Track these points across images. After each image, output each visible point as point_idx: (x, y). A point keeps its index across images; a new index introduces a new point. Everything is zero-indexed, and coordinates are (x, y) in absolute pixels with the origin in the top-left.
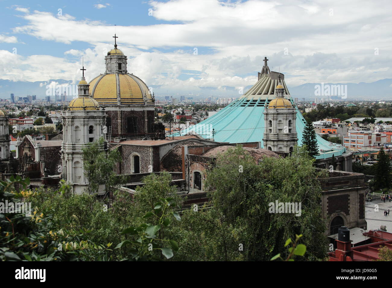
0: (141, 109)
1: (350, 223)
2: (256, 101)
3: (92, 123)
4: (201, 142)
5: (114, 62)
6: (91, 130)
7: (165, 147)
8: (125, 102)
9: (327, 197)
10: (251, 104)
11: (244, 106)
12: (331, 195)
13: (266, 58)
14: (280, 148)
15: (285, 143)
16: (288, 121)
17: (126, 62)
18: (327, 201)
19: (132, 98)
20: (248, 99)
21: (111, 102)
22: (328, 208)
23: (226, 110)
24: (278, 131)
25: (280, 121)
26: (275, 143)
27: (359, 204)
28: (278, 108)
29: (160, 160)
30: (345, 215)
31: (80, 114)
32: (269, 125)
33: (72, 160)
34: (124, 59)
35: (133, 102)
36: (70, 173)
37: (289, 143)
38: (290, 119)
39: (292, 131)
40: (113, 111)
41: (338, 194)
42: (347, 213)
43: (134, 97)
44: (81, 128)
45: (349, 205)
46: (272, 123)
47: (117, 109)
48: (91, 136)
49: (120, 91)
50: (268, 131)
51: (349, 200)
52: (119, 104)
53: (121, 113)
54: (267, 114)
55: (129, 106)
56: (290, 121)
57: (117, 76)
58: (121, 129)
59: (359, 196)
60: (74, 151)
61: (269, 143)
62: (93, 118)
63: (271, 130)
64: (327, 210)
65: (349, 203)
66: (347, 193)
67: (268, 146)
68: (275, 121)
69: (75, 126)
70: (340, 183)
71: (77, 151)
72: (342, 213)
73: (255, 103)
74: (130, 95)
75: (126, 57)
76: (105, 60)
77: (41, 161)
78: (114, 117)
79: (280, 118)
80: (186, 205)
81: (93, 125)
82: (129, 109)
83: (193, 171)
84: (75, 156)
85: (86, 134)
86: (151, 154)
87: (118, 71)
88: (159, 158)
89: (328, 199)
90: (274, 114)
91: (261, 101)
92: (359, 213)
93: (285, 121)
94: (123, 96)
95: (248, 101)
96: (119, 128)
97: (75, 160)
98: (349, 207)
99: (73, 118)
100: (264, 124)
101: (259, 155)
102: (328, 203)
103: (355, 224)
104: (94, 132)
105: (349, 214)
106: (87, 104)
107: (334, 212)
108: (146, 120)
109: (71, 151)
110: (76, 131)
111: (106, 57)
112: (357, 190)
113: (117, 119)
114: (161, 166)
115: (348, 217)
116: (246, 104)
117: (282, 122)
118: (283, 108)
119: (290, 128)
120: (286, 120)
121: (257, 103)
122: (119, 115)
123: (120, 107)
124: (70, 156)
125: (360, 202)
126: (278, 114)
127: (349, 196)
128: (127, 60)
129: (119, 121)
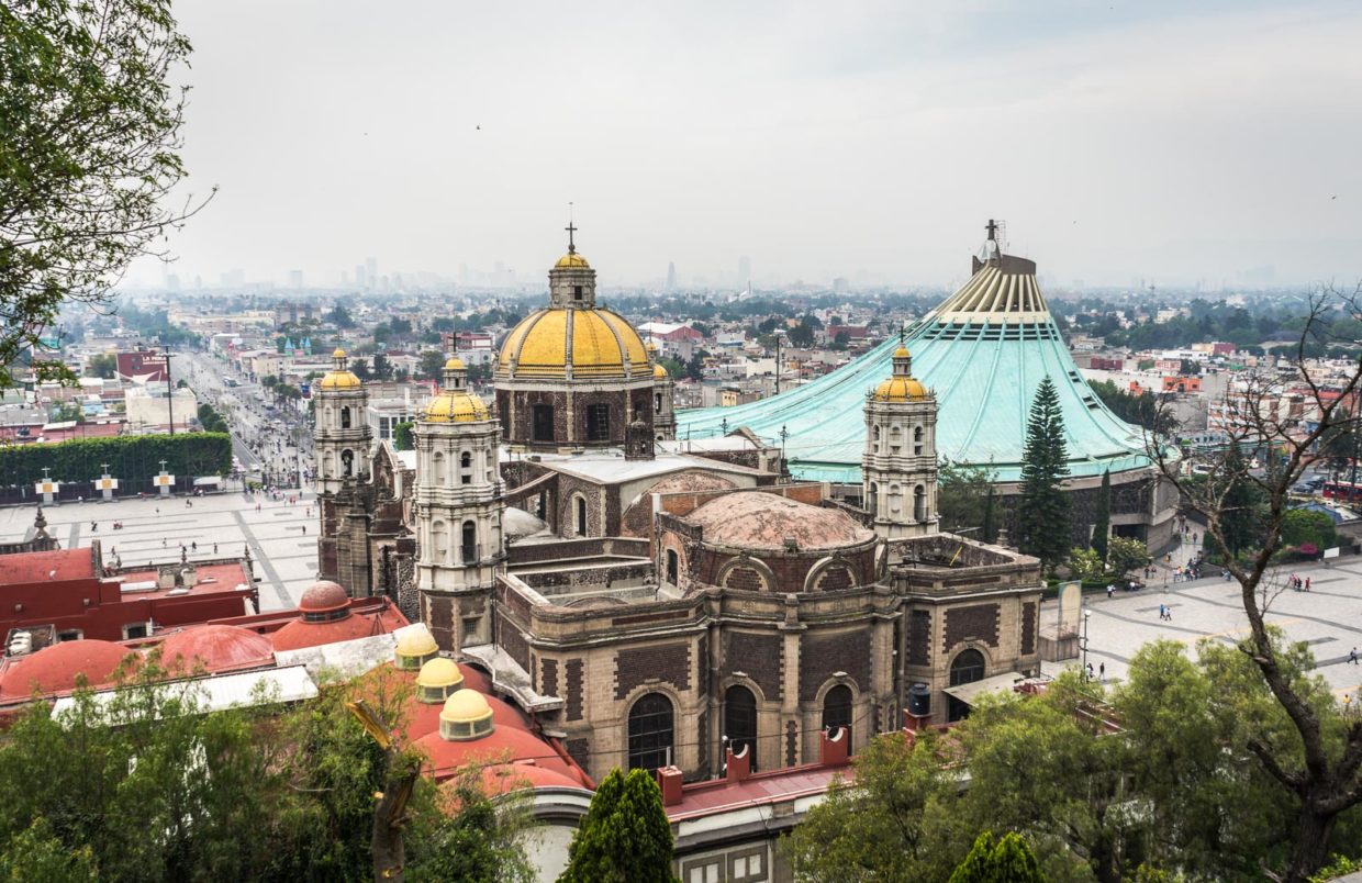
0: (619, 388)
1: (998, 663)
2: (961, 326)
3: (466, 447)
4: (715, 474)
5: (566, 284)
6: (466, 462)
7: (634, 486)
8: (580, 372)
9: (945, 609)
10: (948, 333)
11: (932, 338)
12: (952, 607)
13: (991, 221)
14: (895, 487)
15: (905, 477)
16: (912, 431)
17: (593, 282)
18: (945, 617)
19: (598, 363)
20: (943, 321)
21: (553, 373)
22: (945, 633)
23: (882, 351)
24: (890, 451)
25: (896, 429)
26: (884, 477)
27: (1022, 624)
28: (892, 401)
29: (623, 513)
30: (987, 646)
31: (441, 431)
32: (873, 437)
33: (430, 519)
34: (588, 276)
35: (601, 372)
36: (427, 543)
37: (913, 477)
38: (920, 424)
39: (922, 450)
40: (557, 393)
41: (971, 604)
42: (994, 642)
43: (602, 362)
44: (447, 456)
45: (997, 626)
46: (880, 433)
47: (565, 389)
48: (466, 471)
49: (571, 350)
50: (872, 448)
51: (999, 615)
52: (569, 378)
53: (573, 398)
54: (870, 413)
55: (591, 383)
56: (918, 429)
57: (570, 315)
58: (574, 431)
59: (1022, 608)
60: (433, 501)
61: (871, 474)
62: (470, 436)
63: (876, 446)
64: (944, 636)
65: (998, 622)
66: (992, 602)
67: (872, 480)
68: (885, 429)
69: (434, 452)
70: (977, 582)
71: (438, 501)
72: (981, 642)
73: (957, 333)
74: (594, 357)
75: (593, 271)
76: (549, 280)
77: (404, 497)
78: (559, 405)
79: (896, 423)
80: (617, 627)
81: (470, 450)
82: (590, 389)
83: (666, 548)
84: (434, 510)
85: (454, 469)
86: (603, 501)
87: (575, 303)
88: (619, 509)
89: (945, 613)
90: (882, 414)
91: (973, 326)
92: (1022, 643)
93: (906, 429)
94: (577, 360)
95: (942, 326)
96: (570, 427)
97: (435, 519)
98: (998, 630)
99: (431, 437)
100: (864, 434)
101: (792, 524)
102: (945, 621)
103: (1009, 664)
104: (472, 464)
105: (997, 645)
106: (458, 409)
107: (961, 640)
108: (629, 410)
109: (426, 501)
110: (436, 461)
111: (551, 272)
112: (1018, 595)
113: (565, 409)
114: (623, 526)
115: (993, 650)
116: (937, 333)
117: (900, 432)
118: (902, 401)
119: (918, 444)
120: (909, 427)
121: (962, 331)
122: (569, 401)
123: (570, 384)
124: (426, 510)
125: (1024, 620)
126: (891, 414)
127: (999, 607)
128: (596, 279)
129: (570, 413)
